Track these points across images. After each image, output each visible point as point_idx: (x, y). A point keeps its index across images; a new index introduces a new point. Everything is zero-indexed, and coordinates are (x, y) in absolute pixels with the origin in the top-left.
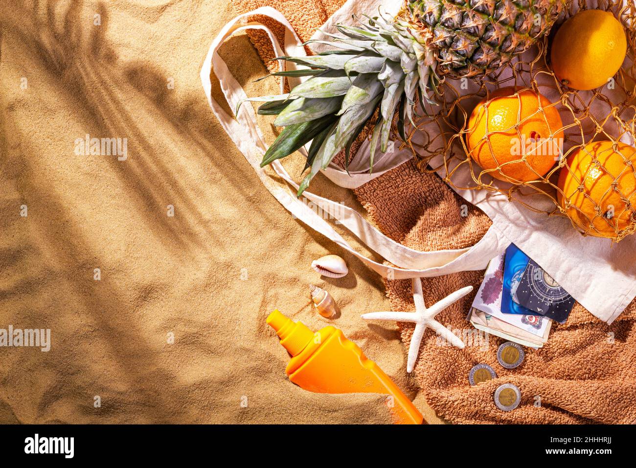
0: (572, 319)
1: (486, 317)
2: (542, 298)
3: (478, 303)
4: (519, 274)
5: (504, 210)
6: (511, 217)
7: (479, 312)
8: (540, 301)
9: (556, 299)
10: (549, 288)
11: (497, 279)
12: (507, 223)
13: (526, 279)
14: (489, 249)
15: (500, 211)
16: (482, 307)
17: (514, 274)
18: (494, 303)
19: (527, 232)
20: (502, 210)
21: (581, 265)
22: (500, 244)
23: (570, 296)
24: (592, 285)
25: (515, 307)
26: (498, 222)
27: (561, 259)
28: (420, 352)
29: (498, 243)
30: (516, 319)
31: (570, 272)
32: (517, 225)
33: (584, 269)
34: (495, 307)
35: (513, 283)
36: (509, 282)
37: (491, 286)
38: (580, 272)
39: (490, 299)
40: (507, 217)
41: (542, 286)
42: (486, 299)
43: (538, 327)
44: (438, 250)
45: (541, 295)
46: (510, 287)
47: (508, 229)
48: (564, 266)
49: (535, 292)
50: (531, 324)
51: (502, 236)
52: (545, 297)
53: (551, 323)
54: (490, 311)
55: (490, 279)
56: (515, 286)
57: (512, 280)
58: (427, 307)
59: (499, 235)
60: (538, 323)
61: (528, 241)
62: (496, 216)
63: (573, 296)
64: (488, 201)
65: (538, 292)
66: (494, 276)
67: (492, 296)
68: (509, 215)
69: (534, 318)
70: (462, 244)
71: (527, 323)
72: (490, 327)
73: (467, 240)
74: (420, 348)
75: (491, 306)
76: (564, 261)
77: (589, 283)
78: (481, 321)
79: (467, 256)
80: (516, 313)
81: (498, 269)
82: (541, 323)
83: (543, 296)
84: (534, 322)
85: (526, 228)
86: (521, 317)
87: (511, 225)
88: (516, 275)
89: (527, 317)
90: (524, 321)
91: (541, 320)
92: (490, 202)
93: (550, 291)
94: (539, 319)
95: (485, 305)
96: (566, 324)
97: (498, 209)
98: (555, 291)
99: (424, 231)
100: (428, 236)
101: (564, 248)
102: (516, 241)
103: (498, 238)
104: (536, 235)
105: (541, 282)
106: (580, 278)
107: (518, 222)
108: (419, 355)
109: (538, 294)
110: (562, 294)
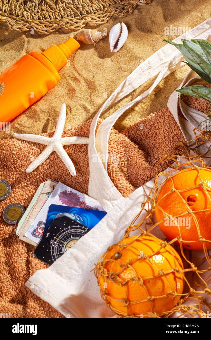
0: (35, 261)
1: (48, 193)
2: (58, 237)
3: (61, 187)
4: (80, 220)
5: (135, 207)
6: (129, 213)
7: (53, 187)
8: (55, 236)
9: (55, 249)
10: (65, 243)
11: (79, 204)
12: (124, 209)
13: (75, 225)
14: (104, 190)
15: (135, 204)
16: (58, 190)
17: (81, 216)
18: (60, 200)
19: (115, 226)
20: (135, 206)
21: (80, 271)
22: (108, 202)
23: (55, 261)
24: (61, 278)
25: (53, 216)
26: (126, 202)
27: (88, 254)
28: (28, 142)
29: (108, 200)
30: (43, 216)
31: (76, 262)
32: (121, 218)
33: (76, 273)
34: (56, 201)
35: (73, 215)
36: (74, 212)
37: (74, 198)
38: (75, 270)
39: (63, 197)
40: (128, 210)
41: (66, 238)
42: (64, 194)
43: (33, 234)
44: (109, 151)
45: (60, 237)
46: (70, 213)
47: (119, 210)
48: (81, 256)
49: (63, 232)
50: (37, 228)
51: (114, 205)
52: (58, 239)
53: (35, 245)
54: (53, 196)
55: (80, 198)
56: (71, 216)
57: (76, 215)
58: (64, 147)
59: (115, 202)
60: (37, 234)
61: (107, 227)
62: (131, 201)
63: (55, 263)
64: (144, 195)
65: (63, 234)
66: (81, 201)
67: (65, 199)
68: (131, 211)
69: (41, 232)
70: (111, 171)
71: (38, 225)
72: (40, 196)
73: (114, 175)
74: (32, 142)
75: (57, 197)
76: (86, 255)
77: (64, 277)
78: (46, 189)
79: (100, 169)
80: (48, 217)
81: (87, 204)
82: (36, 236)
83: (59, 238)
84: (38, 231)
85: (118, 226)
86: (44, 221)
87: (122, 212)
88: (79, 218)
89: (43, 226)
90: (41, 223)
91: (39, 237)
92: (143, 197)
93: (62, 244)
94: (40, 235)
95: (59, 193)
96: (32, 257)
97: (136, 202)
98: (62, 249)
99: (126, 146)
100: (121, 148)
101: (96, 256)
102: (108, 217)
103: (112, 201)
104: (111, 234)
105: (70, 237)
106: (69, 270)
107: (124, 218)
108: (26, 141)
109: (61, 234)
110: (58, 254)
